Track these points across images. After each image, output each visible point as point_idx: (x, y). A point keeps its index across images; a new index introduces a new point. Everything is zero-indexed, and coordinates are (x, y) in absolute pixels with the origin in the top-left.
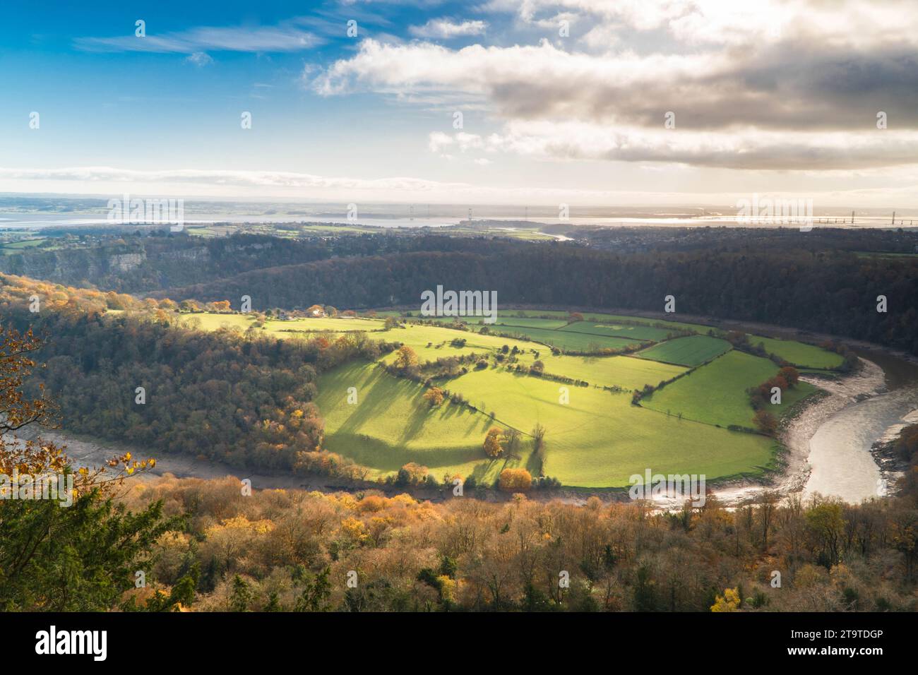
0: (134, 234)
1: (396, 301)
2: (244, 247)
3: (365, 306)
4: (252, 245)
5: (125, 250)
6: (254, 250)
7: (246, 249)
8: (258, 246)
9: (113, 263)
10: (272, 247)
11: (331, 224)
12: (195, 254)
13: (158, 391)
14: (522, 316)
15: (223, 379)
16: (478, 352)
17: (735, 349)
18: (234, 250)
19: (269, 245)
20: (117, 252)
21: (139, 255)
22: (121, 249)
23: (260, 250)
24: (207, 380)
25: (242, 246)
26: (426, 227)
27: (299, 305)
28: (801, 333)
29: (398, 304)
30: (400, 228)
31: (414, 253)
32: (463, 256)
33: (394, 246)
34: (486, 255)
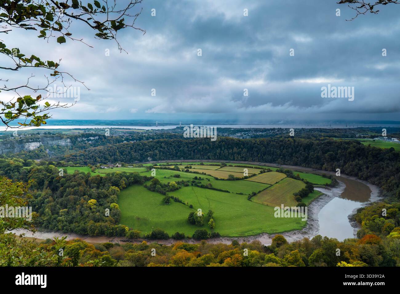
0: (37, 134)
1: (151, 159)
2: (86, 138)
3: (138, 162)
4: (90, 138)
5: (32, 140)
6: (90, 140)
7: (87, 139)
8: (92, 138)
9: (26, 146)
10: (98, 138)
11: (123, 129)
12: (64, 142)
13: (45, 202)
14: (202, 164)
15: (76, 195)
16: (185, 180)
17: (287, 177)
18: (81, 140)
19: (97, 137)
20: (28, 142)
21: (39, 143)
22: (30, 140)
23: (93, 140)
24: (68, 196)
25: (85, 138)
26: (163, 129)
27: (110, 162)
28: (313, 170)
29: (152, 160)
30: (152, 130)
31: (158, 140)
32: (178, 141)
33: (150, 137)
34: (187, 140)
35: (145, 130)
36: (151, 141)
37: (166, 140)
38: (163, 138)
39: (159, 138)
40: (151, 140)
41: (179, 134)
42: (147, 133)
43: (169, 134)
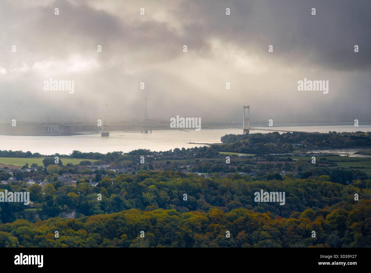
30: (76, 155)
31: (115, 214)
32: (231, 219)
33: (65, 201)
34: (287, 216)
35: (37, 155)
36: (71, 225)
37: (161, 214)
38: (144, 205)
39: (118, 205)
40: (72, 216)
41: (237, 177)
42: (46, 173)
43: (179, 181)
